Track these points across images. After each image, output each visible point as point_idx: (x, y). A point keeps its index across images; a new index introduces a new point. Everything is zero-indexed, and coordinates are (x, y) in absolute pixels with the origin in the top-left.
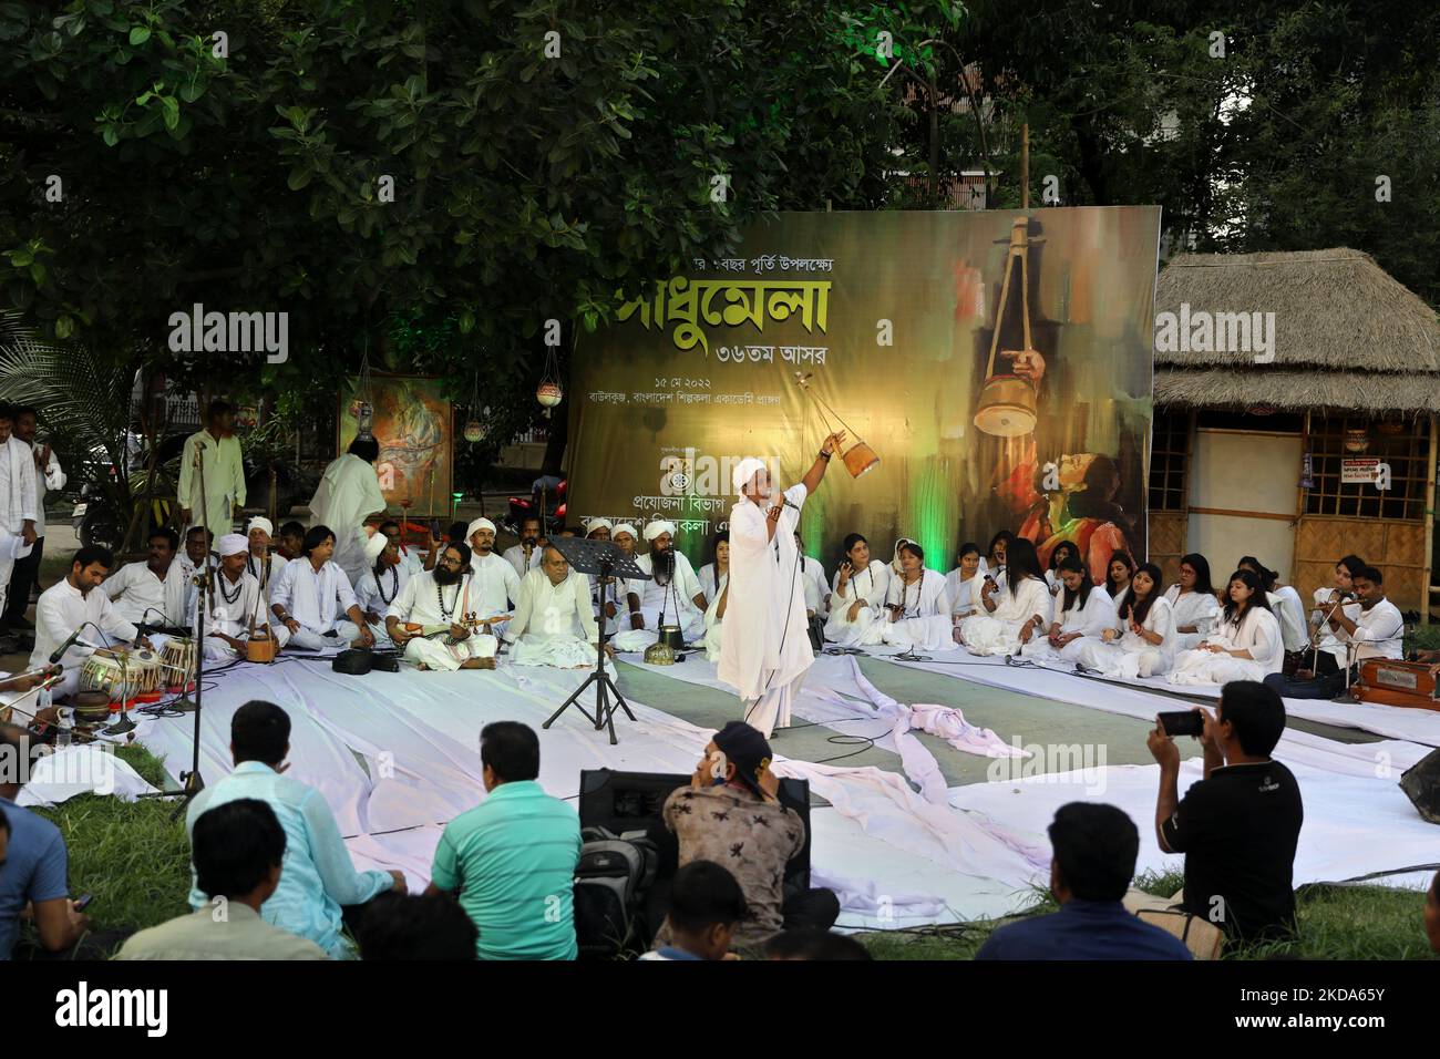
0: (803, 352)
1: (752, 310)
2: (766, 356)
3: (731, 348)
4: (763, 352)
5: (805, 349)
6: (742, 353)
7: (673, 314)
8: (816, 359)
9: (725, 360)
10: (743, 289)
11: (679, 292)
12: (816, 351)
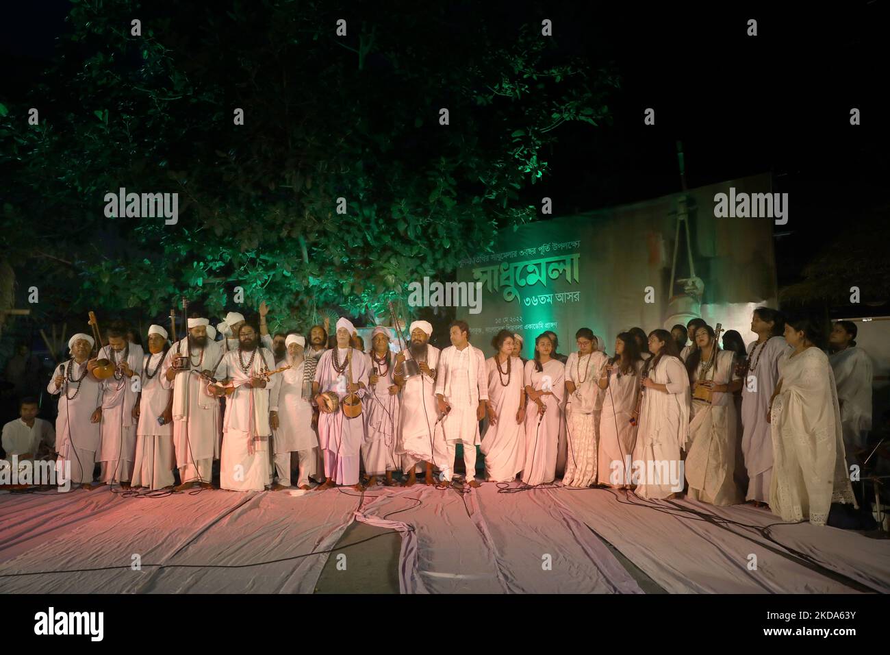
0: (567, 296)
1: (540, 275)
2: (548, 300)
3: (531, 298)
4: (547, 298)
5: (568, 294)
6: (537, 300)
7: (502, 283)
8: (574, 299)
9: (528, 305)
10: (535, 265)
11: (505, 270)
12: (574, 294)
